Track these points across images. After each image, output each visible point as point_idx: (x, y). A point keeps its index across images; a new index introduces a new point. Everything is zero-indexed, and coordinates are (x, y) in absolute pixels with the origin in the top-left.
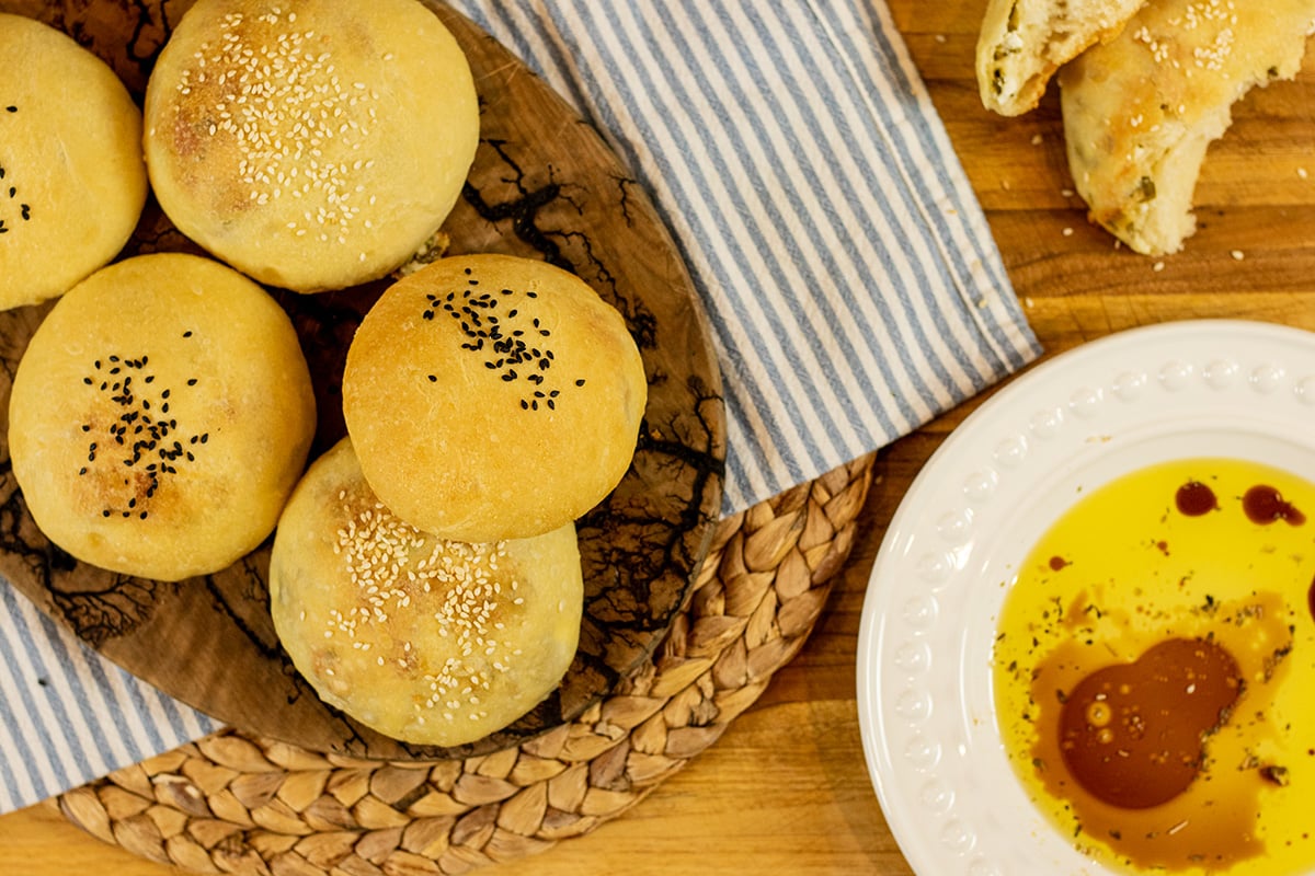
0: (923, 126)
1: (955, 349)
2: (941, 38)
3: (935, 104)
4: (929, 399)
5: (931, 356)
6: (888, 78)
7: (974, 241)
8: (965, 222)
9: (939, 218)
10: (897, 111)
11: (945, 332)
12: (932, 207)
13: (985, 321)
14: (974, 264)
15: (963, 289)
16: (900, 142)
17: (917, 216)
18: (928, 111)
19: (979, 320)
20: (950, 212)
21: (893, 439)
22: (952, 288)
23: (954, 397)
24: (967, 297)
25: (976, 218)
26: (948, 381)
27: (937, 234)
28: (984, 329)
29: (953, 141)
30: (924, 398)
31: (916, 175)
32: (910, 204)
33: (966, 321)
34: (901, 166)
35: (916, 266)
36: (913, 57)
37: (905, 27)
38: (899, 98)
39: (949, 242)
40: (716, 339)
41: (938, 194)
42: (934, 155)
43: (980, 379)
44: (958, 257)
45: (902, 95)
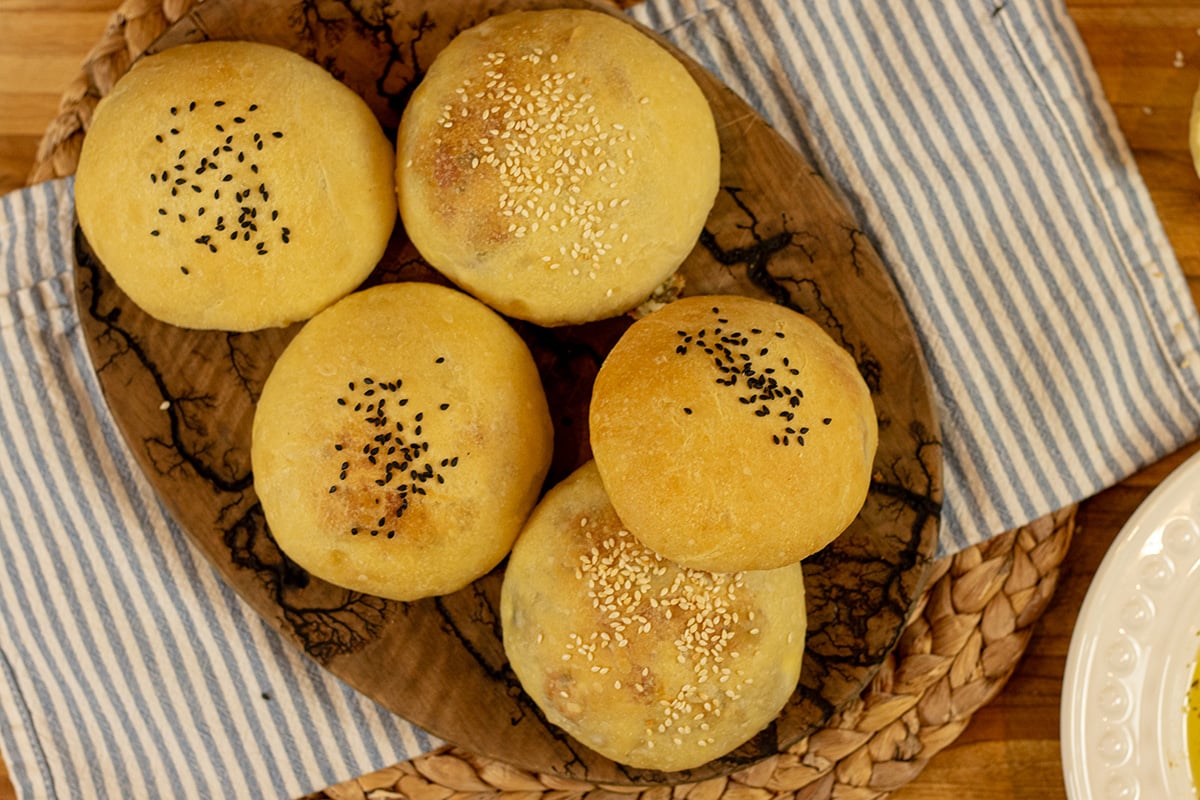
0: (1131, 193)
1: (1157, 406)
2: (1147, 111)
3: (1142, 172)
4: (1132, 452)
5: (1134, 412)
6: (1100, 145)
7: (1177, 304)
8: (1169, 285)
9: (1145, 281)
10: (1108, 178)
11: (1148, 390)
12: (1140, 270)
13: (1186, 381)
14: (1177, 326)
15: (1165, 350)
16: (1111, 207)
17: (1125, 278)
18: (1135, 180)
19: (1181, 379)
20: (1156, 275)
21: (1098, 490)
22: (1155, 348)
23: (1157, 452)
24: (1169, 357)
25: (1179, 282)
26: (1150, 437)
27: (1143, 296)
28: (1185, 388)
29: (1158, 209)
30: (1128, 452)
31: (1125, 238)
32: (1119, 265)
33: (1168, 380)
34: (1112, 230)
35: (1124, 325)
36: (1122, 127)
37: (1114, 98)
38: (1110, 165)
39: (1154, 304)
40: (934, 388)
41: (1145, 258)
42: (1141, 221)
43: (1182, 436)
44: (1162, 319)
45: (1113, 162)
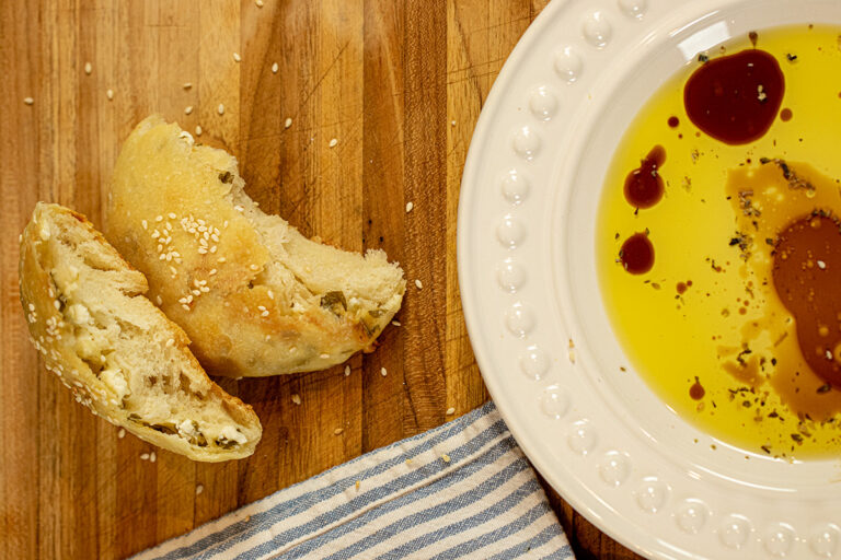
0: (279, 510)
1: (489, 486)
2: (200, 490)
3: (260, 499)
4: (532, 515)
5: (495, 511)
6: (231, 544)
7: (387, 465)
8: (368, 474)
9: (363, 500)
10: (263, 537)
11: (473, 496)
12: (353, 505)
13: (463, 457)
14: (409, 466)
15: (433, 477)
16: (290, 535)
17: (361, 521)
18: (267, 504)
19: (462, 462)
20: (358, 487)
21: (571, 552)
22: (432, 488)
23: (533, 490)
24: (440, 474)
25: (367, 461)
26: (518, 496)
27: (379, 502)
28: (470, 458)
29: (296, 482)
30: (533, 519)
31: (322, 520)
32: (348, 527)
33: (464, 475)
34: (313, 534)
35: (406, 523)
36: (215, 518)
37: (189, 524)
38: (250, 535)
39: (387, 489)
41: (341, 499)
42: (306, 502)
43: (516, 463)
44: (403, 481)
45: (246, 532)
